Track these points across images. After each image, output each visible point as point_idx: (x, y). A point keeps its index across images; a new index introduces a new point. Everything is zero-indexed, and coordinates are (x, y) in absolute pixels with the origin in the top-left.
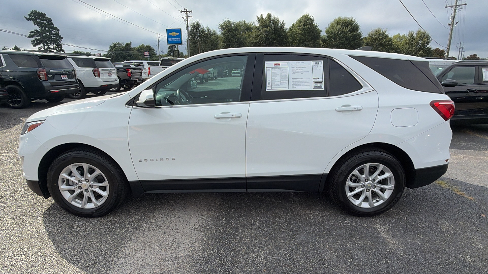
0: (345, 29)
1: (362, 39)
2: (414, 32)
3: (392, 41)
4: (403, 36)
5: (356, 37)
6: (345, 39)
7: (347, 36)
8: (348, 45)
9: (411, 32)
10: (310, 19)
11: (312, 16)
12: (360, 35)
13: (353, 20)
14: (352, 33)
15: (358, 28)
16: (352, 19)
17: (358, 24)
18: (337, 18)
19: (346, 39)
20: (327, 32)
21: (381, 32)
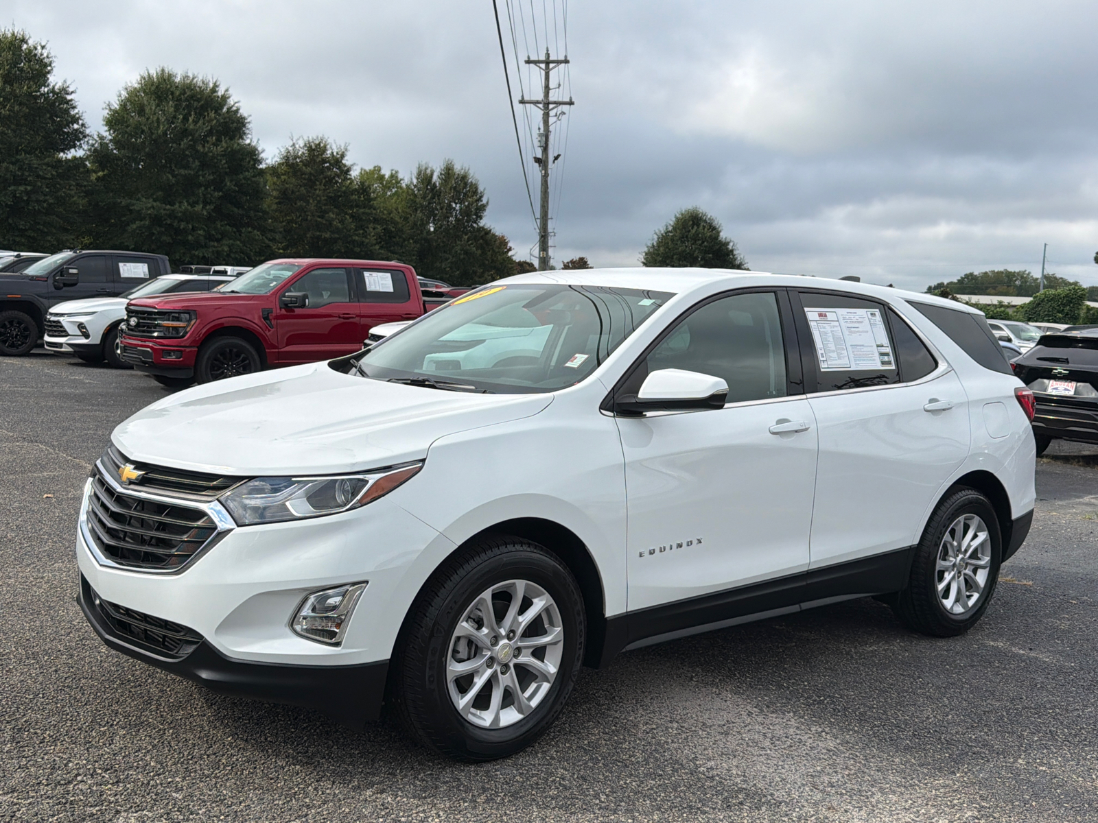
0: (195, 122)
1: (262, 172)
2: (434, 168)
3: (369, 194)
4: (392, 176)
5: (242, 160)
6: (197, 163)
7: (206, 154)
8: (214, 190)
9: (426, 169)
10: (31, 56)
11: (43, 47)
12: (252, 154)
13: (221, 92)
14: (224, 144)
15: (244, 125)
16: (216, 86)
17: (243, 112)
18: (153, 73)
19: (203, 165)
20: (115, 120)
21: (329, 152)
